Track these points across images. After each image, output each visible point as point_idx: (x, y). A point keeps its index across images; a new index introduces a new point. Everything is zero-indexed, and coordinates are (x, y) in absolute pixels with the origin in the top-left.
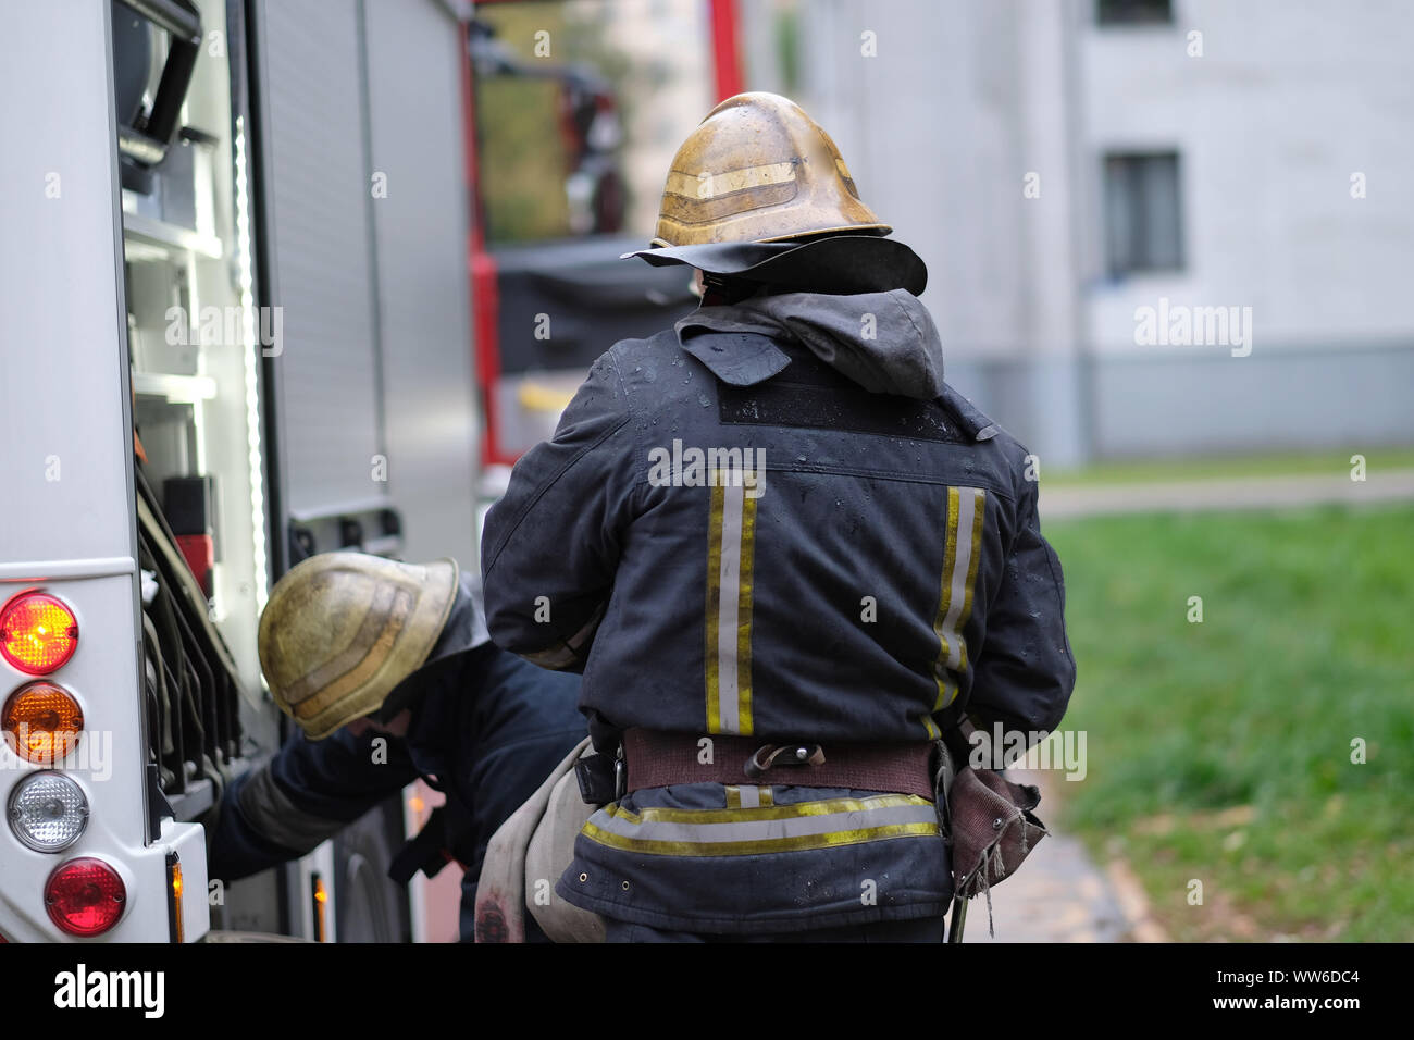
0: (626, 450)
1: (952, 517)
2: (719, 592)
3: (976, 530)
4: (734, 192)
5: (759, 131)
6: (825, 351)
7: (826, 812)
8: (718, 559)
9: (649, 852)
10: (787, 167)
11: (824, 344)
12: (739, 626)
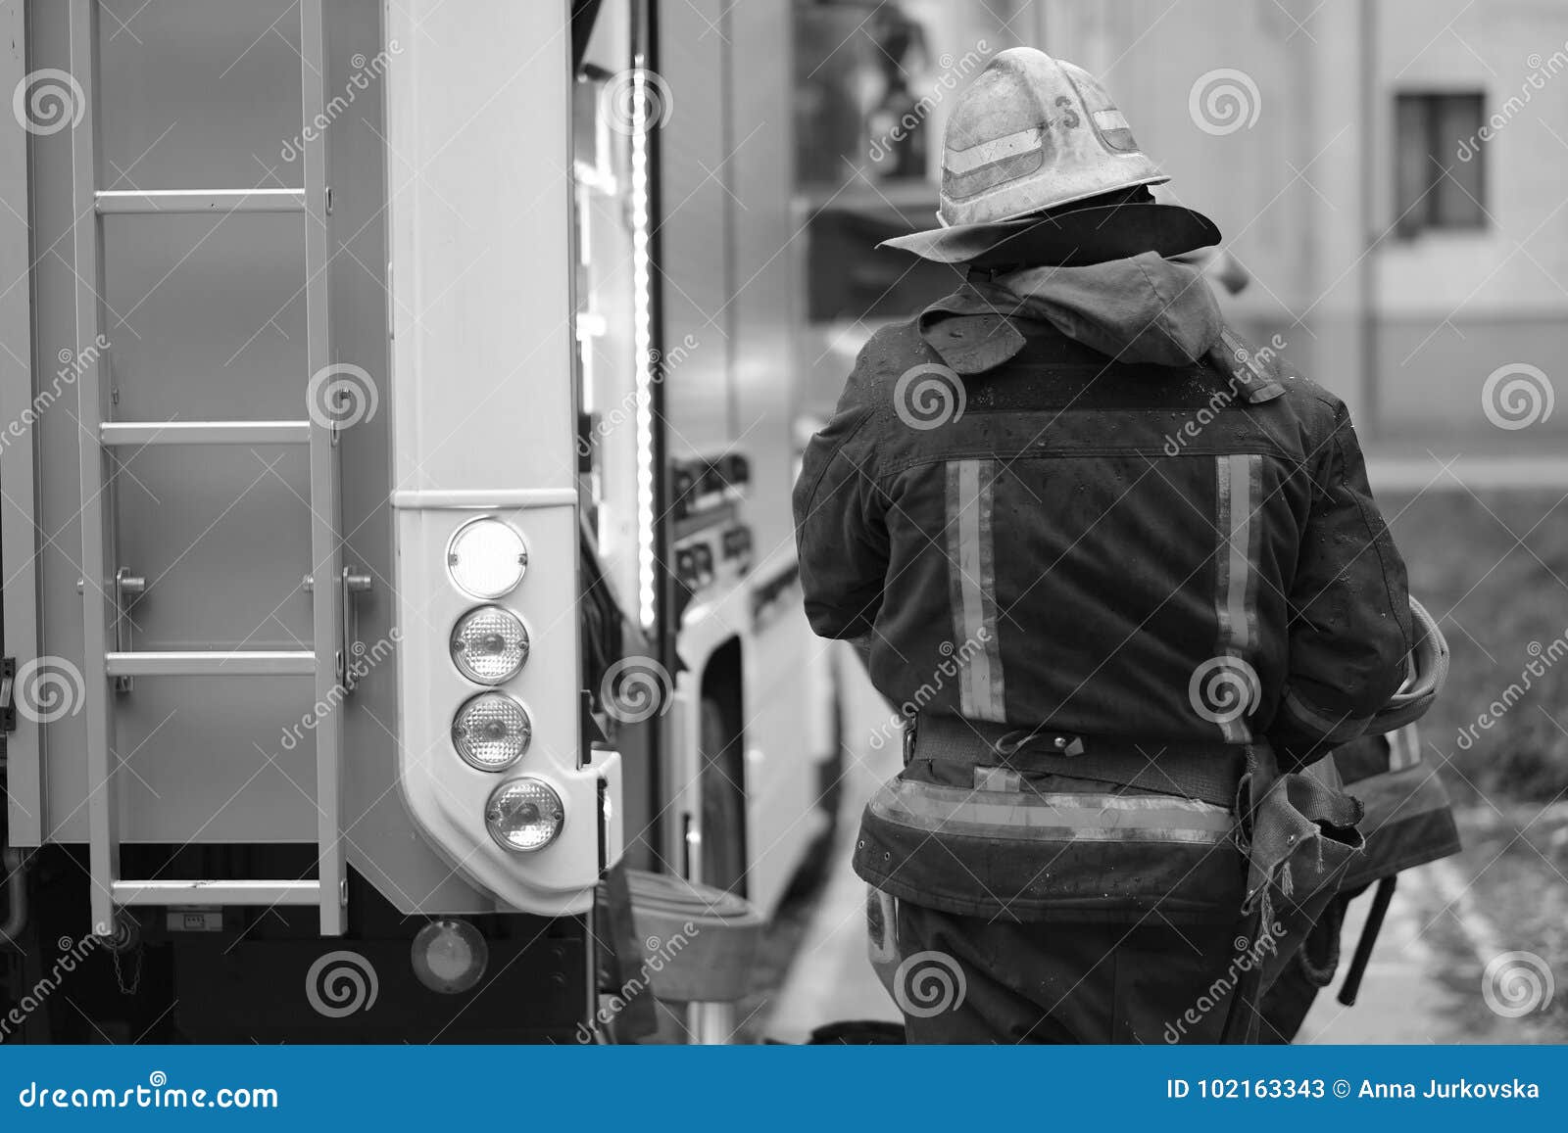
0: (870, 444)
1: (1222, 489)
2: (960, 586)
3: (1253, 498)
4: (984, 166)
5: (1005, 98)
6: (1067, 327)
7: (1077, 805)
8: (957, 551)
9: (902, 824)
10: (1033, 133)
11: (1064, 320)
12: (984, 618)
